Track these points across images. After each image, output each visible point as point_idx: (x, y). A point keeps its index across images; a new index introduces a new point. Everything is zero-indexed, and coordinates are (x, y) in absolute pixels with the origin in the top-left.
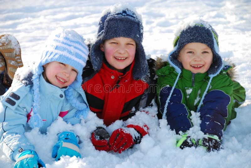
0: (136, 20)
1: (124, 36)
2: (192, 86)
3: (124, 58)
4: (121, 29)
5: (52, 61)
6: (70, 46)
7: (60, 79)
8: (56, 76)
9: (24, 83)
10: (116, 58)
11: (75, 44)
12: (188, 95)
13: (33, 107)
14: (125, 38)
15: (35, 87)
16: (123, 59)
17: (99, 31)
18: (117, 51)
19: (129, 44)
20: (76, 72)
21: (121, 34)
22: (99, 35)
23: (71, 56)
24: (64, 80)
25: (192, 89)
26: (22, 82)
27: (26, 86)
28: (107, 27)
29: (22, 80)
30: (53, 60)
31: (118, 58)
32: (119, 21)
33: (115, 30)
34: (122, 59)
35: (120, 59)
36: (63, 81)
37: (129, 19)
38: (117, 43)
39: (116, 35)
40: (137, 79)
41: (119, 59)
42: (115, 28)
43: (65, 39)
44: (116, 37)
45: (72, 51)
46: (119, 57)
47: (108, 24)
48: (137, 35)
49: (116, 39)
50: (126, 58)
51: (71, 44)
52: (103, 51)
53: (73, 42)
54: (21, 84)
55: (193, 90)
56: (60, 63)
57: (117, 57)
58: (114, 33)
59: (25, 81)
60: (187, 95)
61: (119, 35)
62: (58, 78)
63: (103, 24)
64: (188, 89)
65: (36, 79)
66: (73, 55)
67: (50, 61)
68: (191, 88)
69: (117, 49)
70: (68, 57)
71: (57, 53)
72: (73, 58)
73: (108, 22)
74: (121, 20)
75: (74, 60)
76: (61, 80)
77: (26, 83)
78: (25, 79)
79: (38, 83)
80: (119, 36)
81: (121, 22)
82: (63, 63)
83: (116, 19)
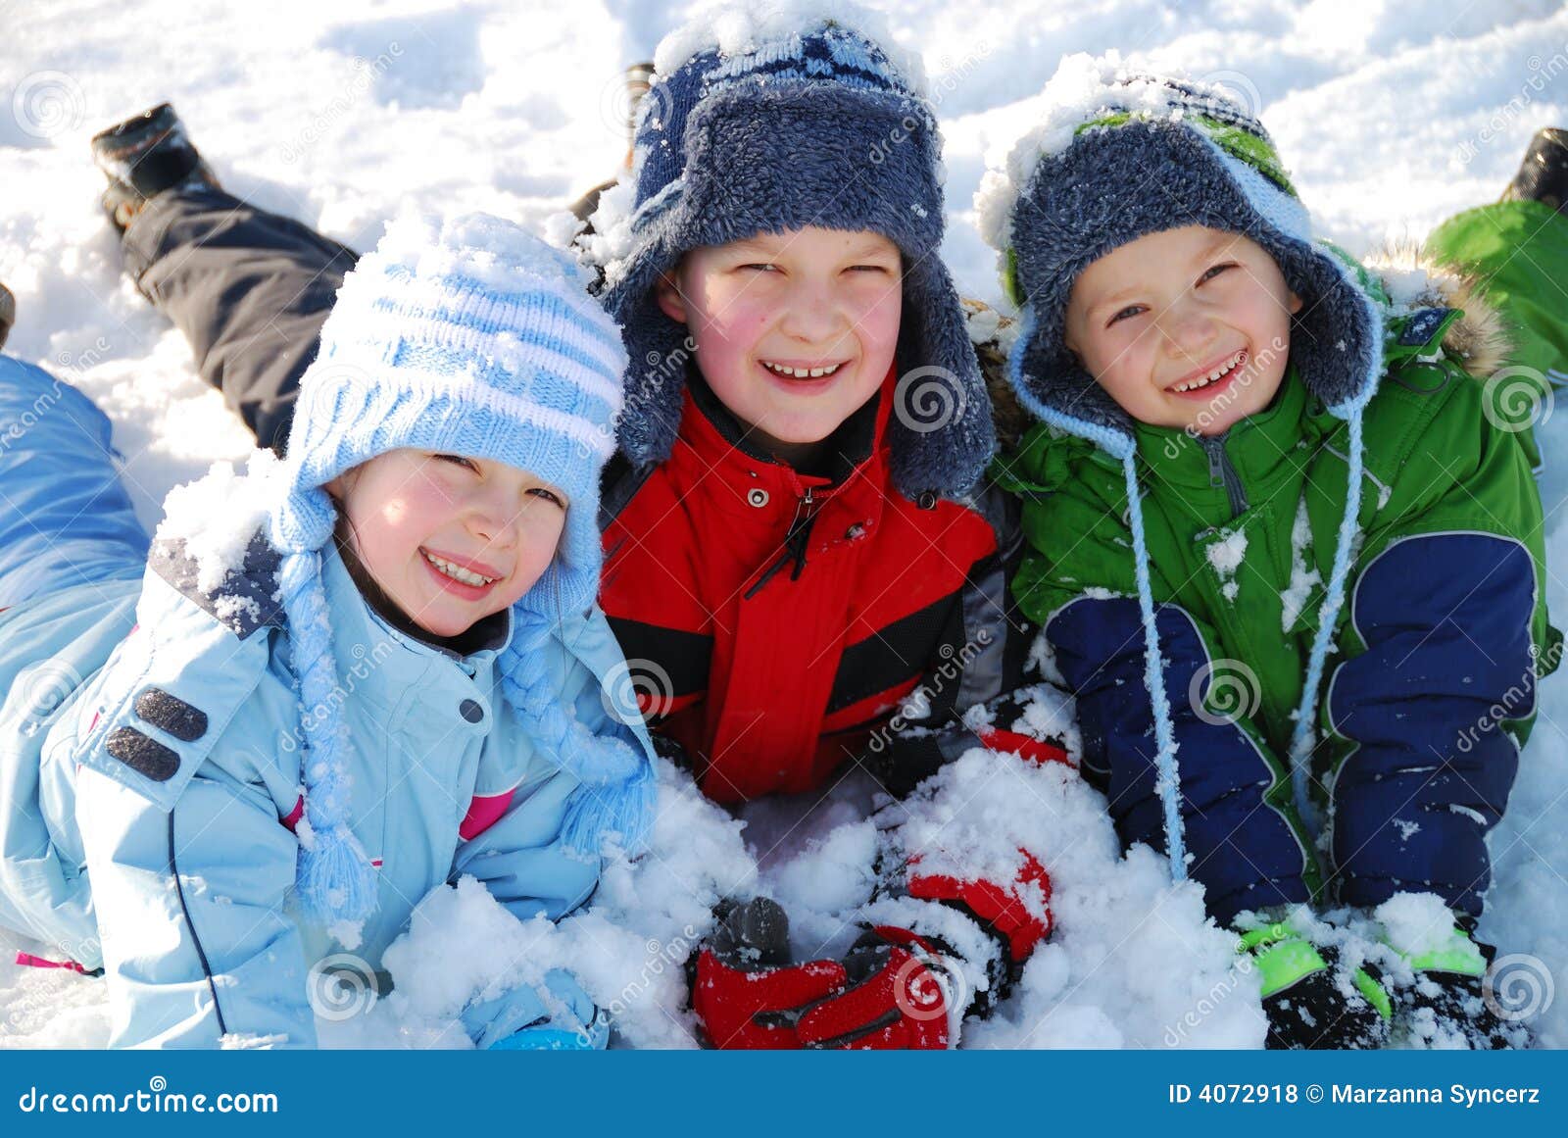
0: (900, 101)
1: (828, 221)
2: (1234, 517)
3: (829, 370)
4: (807, 175)
5: (380, 451)
6: (489, 328)
7: (452, 567)
8: (423, 552)
9: (229, 619)
10: (772, 370)
11: (522, 312)
12: (1228, 578)
13: (309, 788)
14: (829, 233)
15: (307, 650)
16: (825, 375)
17: (648, 188)
18: (781, 324)
19: (853, 268)
20: (555, 500)
21: (804, 211)
22: (646, 214)
23: (509, 398)
24: (476, 568)
25: (1241, 531)
26: (214, 611)
27: (242, 637)
28: (706, 160)
29: (215, 595)
30: (389, 443)
31: (788, 371)
32: (785, 120)
33: (767, 186)
34: (816, 373)
35: (801, 373)
36: (476, 579)
37: (854, 99)
38: (779, 270)
39: (773, 219)
40: (927, 503)
41: (792, 377)
42: (764, 170)
43: (452, 288)
44: (774, 226)
45: (510, 366)
46: (794, 364)
47: (713, 141)
48: (913, 207)
49: (772, 239)
50: (841, 367)
51: (497, 313)
52: (680, 317)
53: (509, 297)
54: (213, 626)
55: (1247, 536)
56: (438, 457)
57: (781, 363)
58: (758, 205)
59: (236, 598)
60: (1222, 579)
61: (797, 217)
62: (440, 562)
63: (676, 142)
64: (1215, 539)
65: (302, 589)
66: (516, 391)
67: (367, 451)
68: (1236, 530)
69: (781, 313)
70: (486, 408)
71: (410, 392)
72: (524, 410)
73: (710, 125)
74: (802, 111)
75: (530, 422)
76: (463, 574)
77: (244, 616)
78: (233, 585)
79: (322, 620)
80: (796, 220)
81: (800, 125)
82: (462, 454)
83: (767, 105)
